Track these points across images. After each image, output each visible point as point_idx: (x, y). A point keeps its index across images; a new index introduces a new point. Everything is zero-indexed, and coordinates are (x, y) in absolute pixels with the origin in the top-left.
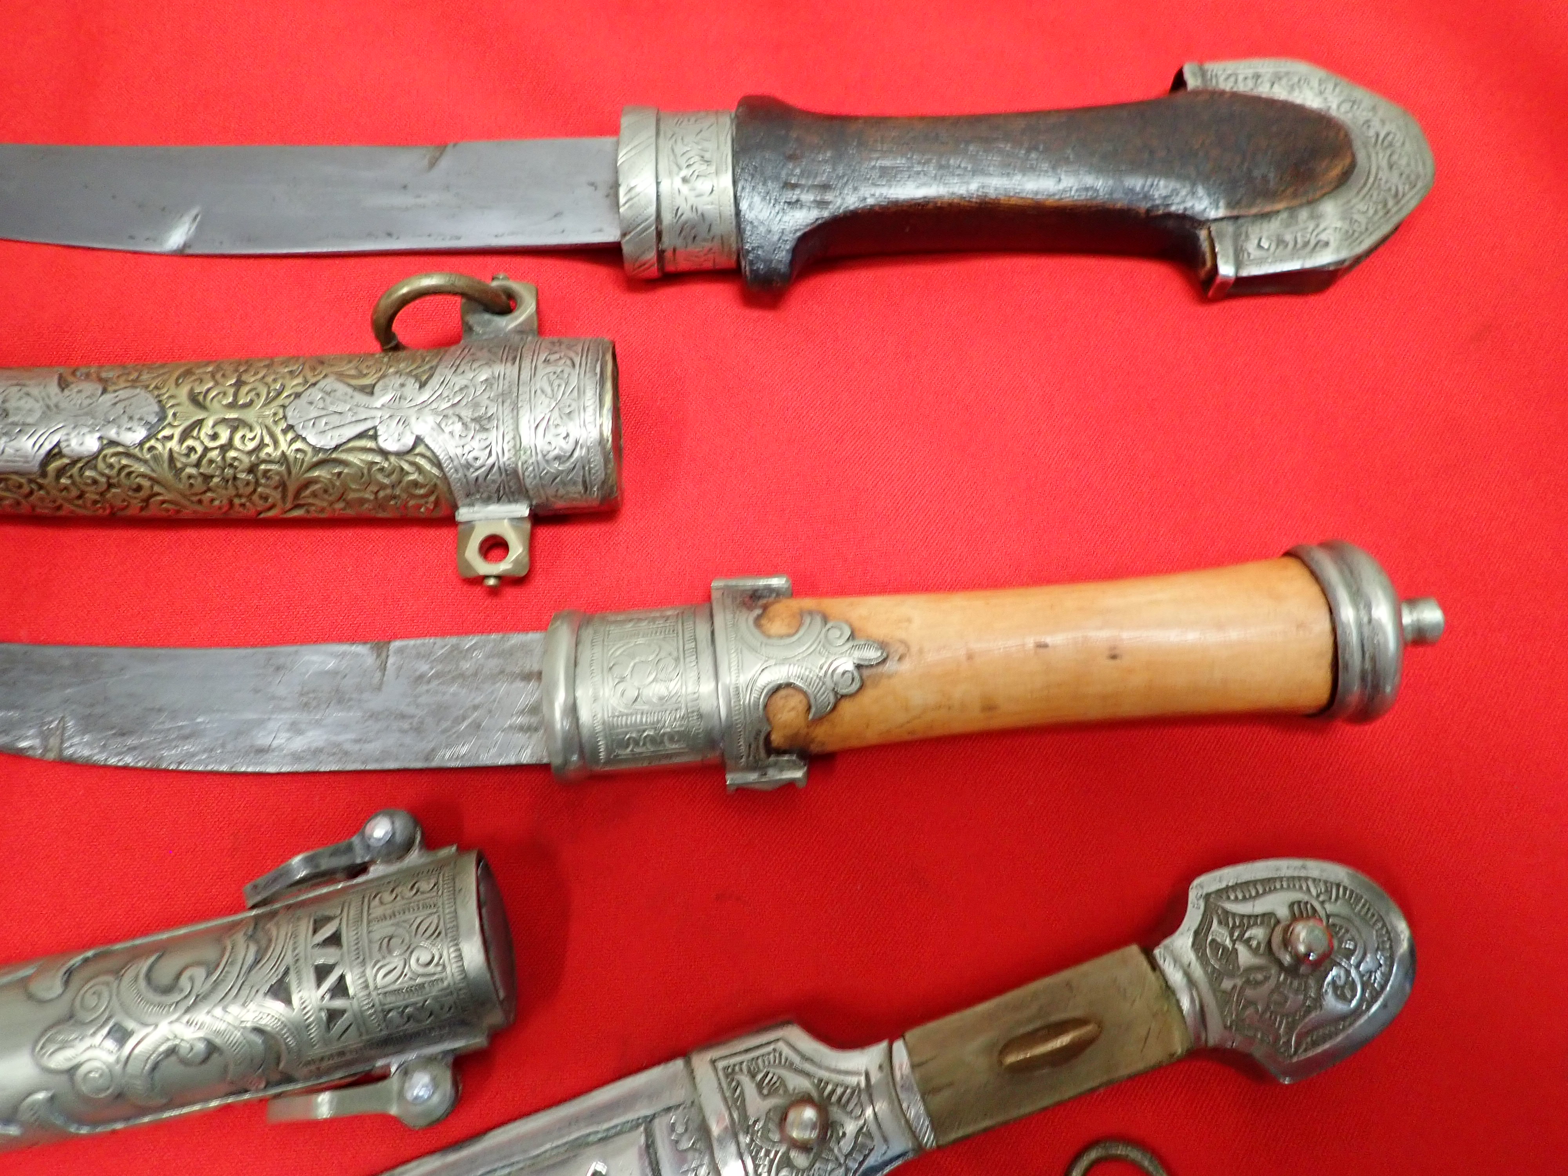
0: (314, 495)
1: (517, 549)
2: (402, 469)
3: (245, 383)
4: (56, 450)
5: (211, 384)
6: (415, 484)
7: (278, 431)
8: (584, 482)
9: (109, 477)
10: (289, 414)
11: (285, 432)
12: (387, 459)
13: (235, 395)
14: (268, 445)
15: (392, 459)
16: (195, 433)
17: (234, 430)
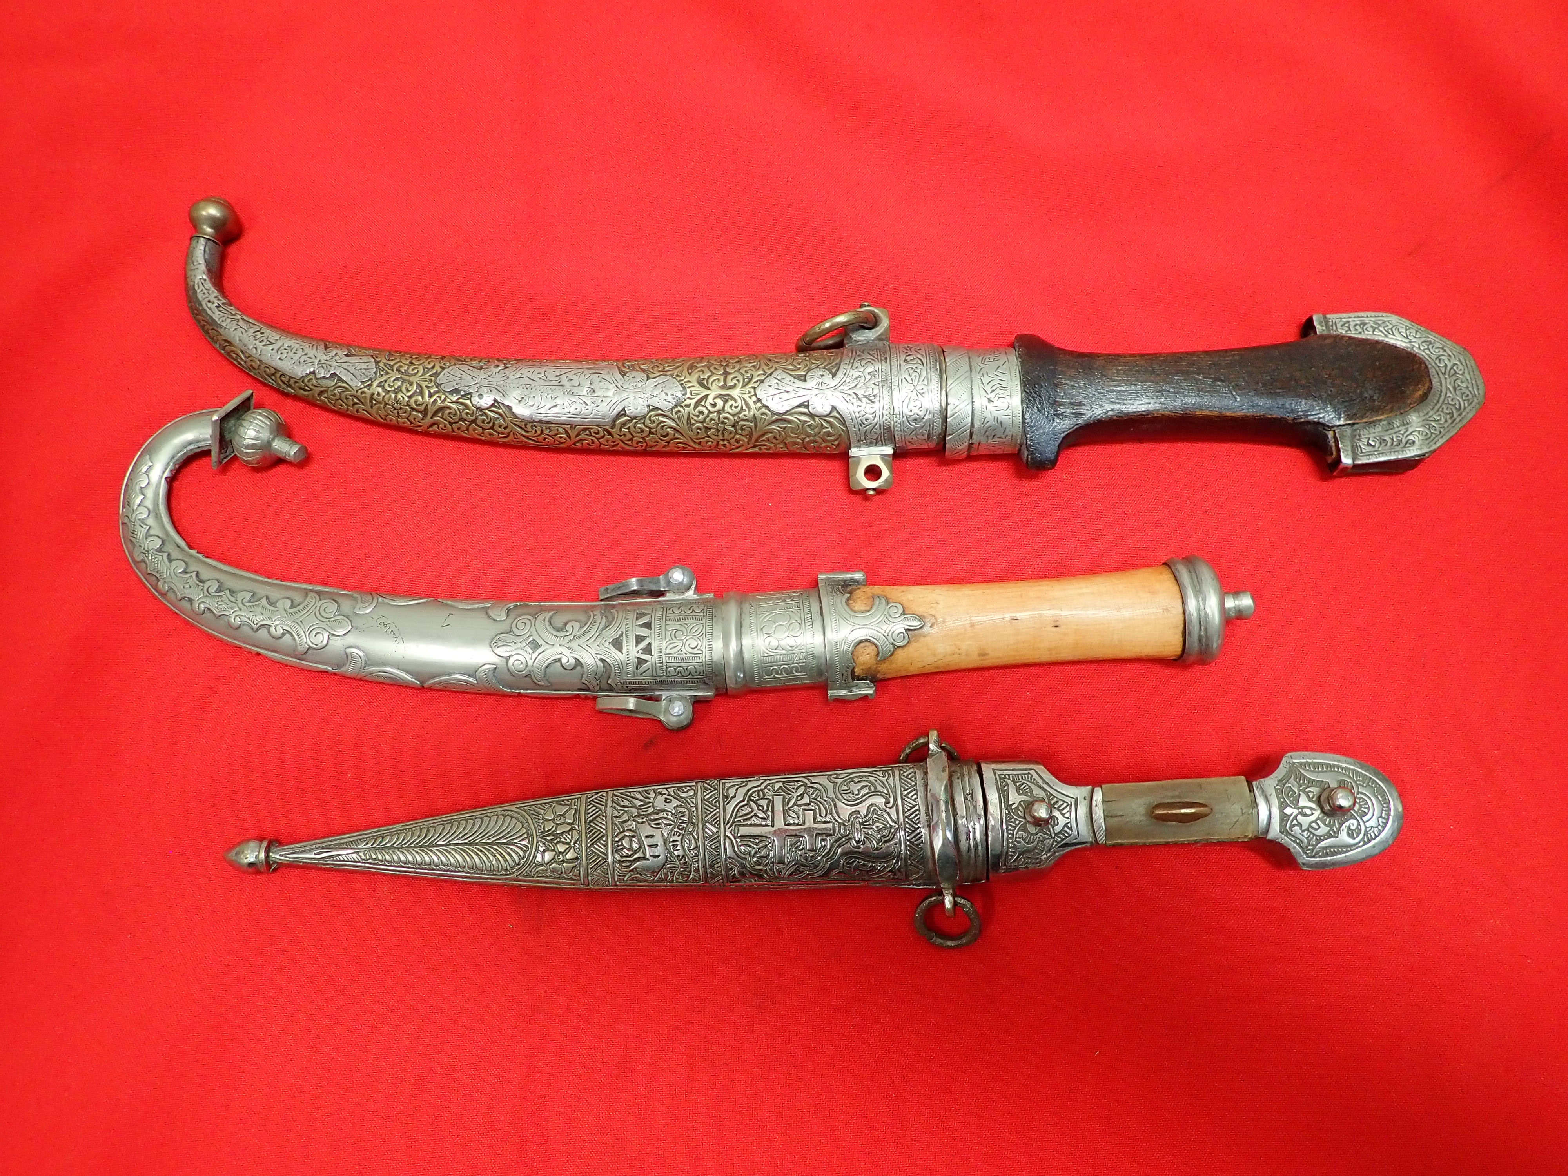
0: (768, 440)
1: (886, 473)
2: (822, 424)
3: (730, 374)
4: (623, 412)
5: (709, 374)
6: (829, 434)
7: (751, 402)
8: (929, 434)
9: (650, 428)
10: (758, 392)
11: (755, 403)
12: (814, 420)
13: (725, 380)
14: (745, 410)
15: (817, 419)
16: (703, 403)
17: (726, 401)
